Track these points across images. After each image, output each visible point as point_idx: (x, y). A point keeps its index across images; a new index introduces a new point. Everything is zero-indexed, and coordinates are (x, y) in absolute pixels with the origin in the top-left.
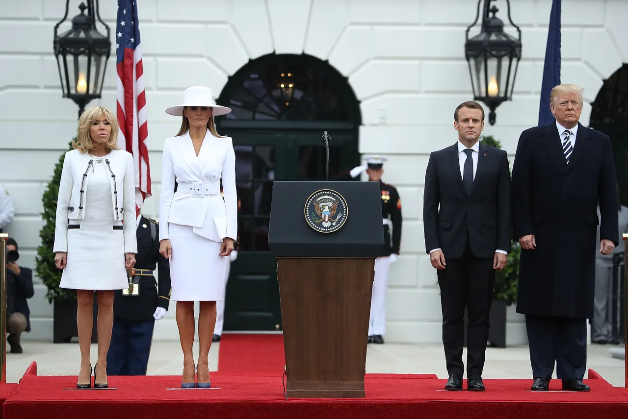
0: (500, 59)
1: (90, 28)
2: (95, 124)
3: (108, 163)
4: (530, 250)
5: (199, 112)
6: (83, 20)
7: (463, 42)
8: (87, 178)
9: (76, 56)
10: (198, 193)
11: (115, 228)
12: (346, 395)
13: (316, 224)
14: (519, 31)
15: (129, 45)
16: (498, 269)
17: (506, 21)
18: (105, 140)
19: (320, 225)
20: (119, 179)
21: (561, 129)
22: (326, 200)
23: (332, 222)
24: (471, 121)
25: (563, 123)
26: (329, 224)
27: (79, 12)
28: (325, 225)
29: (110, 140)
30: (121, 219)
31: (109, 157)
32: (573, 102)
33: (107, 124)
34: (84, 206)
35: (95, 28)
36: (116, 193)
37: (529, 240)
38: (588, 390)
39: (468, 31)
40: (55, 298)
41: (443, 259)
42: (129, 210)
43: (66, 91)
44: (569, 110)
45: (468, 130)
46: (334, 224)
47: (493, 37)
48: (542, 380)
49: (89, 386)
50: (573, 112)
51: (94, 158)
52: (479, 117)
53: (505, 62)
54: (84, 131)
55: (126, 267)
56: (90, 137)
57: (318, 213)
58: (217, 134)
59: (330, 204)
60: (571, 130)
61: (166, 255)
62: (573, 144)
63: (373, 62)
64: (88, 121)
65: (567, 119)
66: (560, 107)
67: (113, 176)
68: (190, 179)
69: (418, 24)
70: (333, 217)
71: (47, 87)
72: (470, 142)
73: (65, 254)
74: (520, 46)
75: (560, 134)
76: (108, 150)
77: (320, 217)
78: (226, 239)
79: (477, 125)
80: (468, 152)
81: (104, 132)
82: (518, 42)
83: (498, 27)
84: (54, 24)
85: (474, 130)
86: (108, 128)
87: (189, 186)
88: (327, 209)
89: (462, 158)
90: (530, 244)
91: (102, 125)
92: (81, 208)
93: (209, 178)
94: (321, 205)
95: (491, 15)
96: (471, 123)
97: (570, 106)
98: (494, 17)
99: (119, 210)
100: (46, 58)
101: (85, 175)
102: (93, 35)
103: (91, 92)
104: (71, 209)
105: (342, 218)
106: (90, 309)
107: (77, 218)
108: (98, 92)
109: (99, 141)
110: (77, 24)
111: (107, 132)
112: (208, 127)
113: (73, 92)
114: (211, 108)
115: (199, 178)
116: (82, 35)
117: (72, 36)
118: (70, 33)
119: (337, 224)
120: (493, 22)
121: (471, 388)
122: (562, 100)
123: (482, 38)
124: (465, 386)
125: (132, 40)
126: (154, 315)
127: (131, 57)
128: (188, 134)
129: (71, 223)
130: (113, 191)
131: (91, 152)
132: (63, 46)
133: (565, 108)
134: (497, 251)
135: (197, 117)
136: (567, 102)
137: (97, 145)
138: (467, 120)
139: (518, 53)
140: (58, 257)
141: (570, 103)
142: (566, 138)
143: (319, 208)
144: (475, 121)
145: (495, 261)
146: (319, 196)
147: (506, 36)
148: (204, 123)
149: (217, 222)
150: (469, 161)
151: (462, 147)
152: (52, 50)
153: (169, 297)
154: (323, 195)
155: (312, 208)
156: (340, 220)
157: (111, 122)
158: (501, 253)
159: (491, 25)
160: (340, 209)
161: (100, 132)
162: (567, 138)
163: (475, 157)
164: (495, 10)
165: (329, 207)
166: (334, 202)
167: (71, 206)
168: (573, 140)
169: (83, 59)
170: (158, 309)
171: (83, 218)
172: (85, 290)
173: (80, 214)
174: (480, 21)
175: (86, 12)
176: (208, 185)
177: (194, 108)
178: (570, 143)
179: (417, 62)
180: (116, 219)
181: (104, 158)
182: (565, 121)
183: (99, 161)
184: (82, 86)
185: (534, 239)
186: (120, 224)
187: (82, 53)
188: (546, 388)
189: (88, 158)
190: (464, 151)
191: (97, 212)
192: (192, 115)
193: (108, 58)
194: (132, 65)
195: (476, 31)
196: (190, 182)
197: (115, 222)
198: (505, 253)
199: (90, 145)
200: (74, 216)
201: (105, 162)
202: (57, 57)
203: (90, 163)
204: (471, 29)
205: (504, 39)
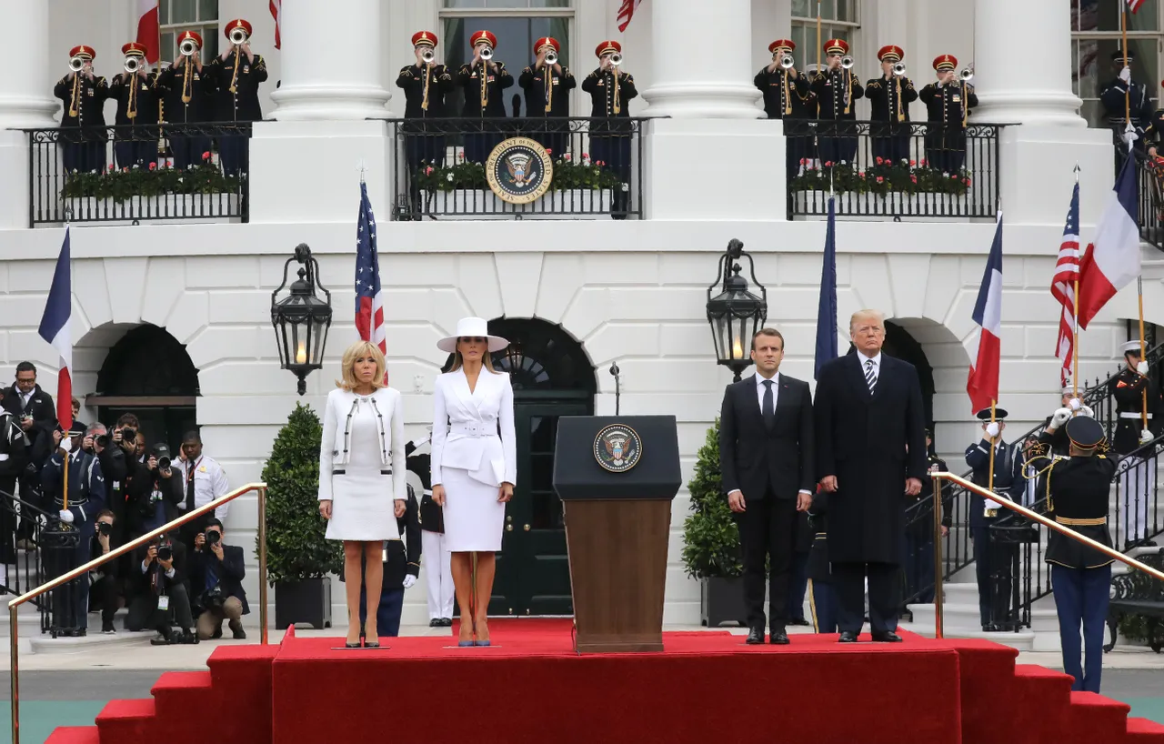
0: (744, 319)
1: (310, 295)
2: (359, 361)
3: (374, 401)
4: (832, 492)
5: (473, 343)
6: (302, 286)
7: (705, 302)
8: (352, 419)
9: (295, 324)
10: (474, 434)
11: (383, 472)
12: (645, 648)
13: (607, 463)
14: (764, 290)
15: (367, 293)
16: (803, 510)
17: (749, 280)
18: (370, 379)
19: (611, 463)
20: (386, 418)
21: (863, 358)
22: (616, 436)
23: (624, 460)
24: (769, 349)
25: (865, 351)
26: (621, 462)
27: (298, 278)
28: (616, 463)
29: (375, 379)
30: (389, 462)
31: (375, 395)
32: (874, 328)
33: (372, 361)
34: (349, 449)
35: (314, 295)
36: (383, 434)
37: (831, 481)
38: (901, 640)
39: (710, 291)
40: (276, 581)
41: (743, 501)
42: (398, 452)
43: (285, 362)
44: (869, 337)
45: (766, 359)
46: (626, 462)
47: (736, 297)
48: (850, 632)
49: (359, 645)
50: (873, 339)
51: (359, 397)
52: (778, 345)
53: (750, 324)
54: (347, 368)
55: (395, 514)
56: (354, 375)
57: (610, 450)
58: (492, 368)
59: (622, 440)
60: (874, 359)
61: (439, 502)
62: (877, 375)
63: (609, 325)
64: (352, 358)
65: (868, 347)
66: (860, 333)
67: (380, 416)
68: (466, 418)
69: (656, 285)
70: (625, 455)
71: (264, 359)
72: (770, 372)
73: (330, 503)
74: (765, 306)
75: (862, 363)
76: (374, 389)
77: (611, 455)
78: (505, 484)
79: (776, 354)
80: (768, 384)
81: (369, 371)
82: (763, 302)
83: (742, 287)
84: (273, 292)
85: (772, 359)
86: (373, 365)
87: (464, 426)
88: (618, 446)
89: (761, 391)
90: (832, 486)
91: (366, 363)
92: (346, 451)
93: (486, 417)
94: (611, 442)
95: (733, 273)
96: (770, 352)
97: (871, 332)
98: (737, 276)
99: (387, 453)
100: (264, 328)
101: (350, 416)
102: (313, 301)
103: (311, 362)
104: (335, 453)
105: (636, 455)
106: (358, 561)
107: (341, 462)
108: (318, 362)
109: (363, 380)
110: (296, 292)
111: (372, 371)
112: (483, 361)
113: (292, 362)
114: (486, 338)
115: (474, 417)
116: (301, 302)
117: (290, 303)
118: (289, 300)
119: (629, 462)
120: (736, 281)
121: (774, 641)
122: (862, 327)
123: (725, 297)
124: (767, 640)
125: (371, 287)
126: (404, 583)
127: (368, 306)
128: (461, 369)
129: (336, 469)
130: (380, 432)
131: (355, 390)
132: (282, 314)
133: (865, 334)
134: (801, 491)
135: (471, 350)
136: (867, 328)
137: (360, 384)
138: (765, 348)
139: (763, 313)
140: (322, 506)
141: (871, 329)
142: (868, 368)
143: (610, 445)
144: (773, 349)
145: (799, 502)
146: (609, 432)
147: (749, 295)
148: (479, 357)
149: (494, 464)
150: (768, 394)
151: (760, 379)
152: (270, 319)
153: (419, 563)
154: (614, 430)
155: (602, 445)
156: (633, 457)
157: (376, 359)
158: (805, 494)
159: (732, 283)
160: (632, 446)
161: (364, 371)
162: (870, 368)
163: (775, 389)
164: (738, 269)
165: (621, 444)
166: (626, 439)
167: (336, 449)
168: (876, 370)
169: (302, 328)
170: (408, 576)
171: (348, 462)
172: (352, 541)
173: (345, 457)
174: (722, 281)
175: (305, 277)
176: (485, 423)
177: (467, 339)
178: (873, 373)
179: (657, 325)
180: (383, 462)
181: (370, 397)
182: (867, 349)
183: (365, 401)
184: (302, 356)
185: (836, 481)
186: (389, 468)
187: (301, 321)
188: (855, 640)
189: (352, 396)
190: (764, 383)
191: (363, 455)
192: (466, 349)
193: (328, 325)
194: (369, 315)
195: (717, 292)
196: (465, 422)
197: (382, 465)
198: (809, 493)
199: (353, 384)
200: (339, 460)
201: (370, 401)
202: (275, 326)
203: (355, 402)
204: (713, 289)
205: (748, 298)
